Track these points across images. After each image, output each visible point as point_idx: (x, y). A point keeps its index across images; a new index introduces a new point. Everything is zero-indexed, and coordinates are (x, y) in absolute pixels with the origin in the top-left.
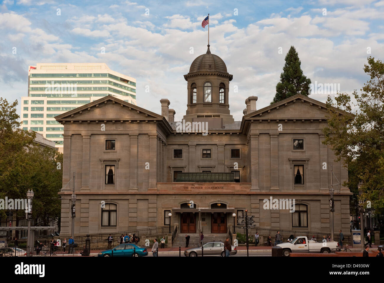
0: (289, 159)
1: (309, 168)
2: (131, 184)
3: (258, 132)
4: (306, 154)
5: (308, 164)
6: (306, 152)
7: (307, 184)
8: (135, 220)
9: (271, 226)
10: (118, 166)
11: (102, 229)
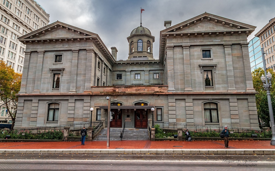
0: (199, 65)
1: (217, 72)
2: (71, 88)
3: (172, 45)
4: (214, 61)
5: (215, 69)
6: (213, 60)
7: (217, 86)
8: (72, 116)
9: (186, 121)
10: (63, 74)
11: (47, 124)
